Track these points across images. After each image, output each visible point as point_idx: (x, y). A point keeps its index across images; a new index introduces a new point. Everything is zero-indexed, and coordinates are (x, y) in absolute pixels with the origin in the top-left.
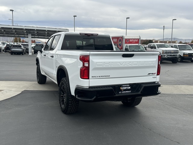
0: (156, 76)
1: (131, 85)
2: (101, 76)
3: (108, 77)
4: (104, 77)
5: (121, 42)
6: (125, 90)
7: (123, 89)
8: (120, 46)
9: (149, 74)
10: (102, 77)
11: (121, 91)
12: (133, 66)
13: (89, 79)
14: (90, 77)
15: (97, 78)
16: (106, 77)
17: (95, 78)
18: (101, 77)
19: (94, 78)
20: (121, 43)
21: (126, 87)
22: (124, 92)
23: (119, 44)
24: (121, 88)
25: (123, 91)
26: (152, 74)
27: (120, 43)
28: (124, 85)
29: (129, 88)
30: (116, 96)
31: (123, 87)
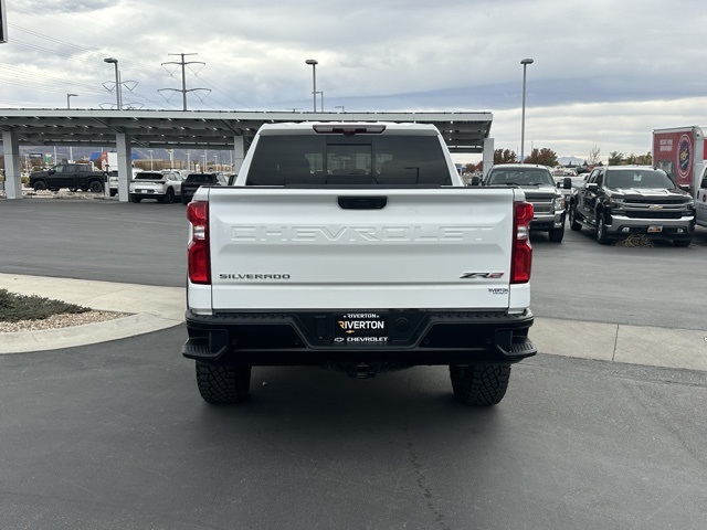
0: (507, 287)
1: (385, 315)
2: (256, 276)
3: (282, 280)
4: (268, 280)
5: (688, 152)
6: (359, 333)
7: (353, 328)
8: (685, 168)
9: (468, 276)
10: (259, 280)
11: (343, 333)
12: (386, 241)
13: (209, 282)
14: (215, 277)
15: (240, 280)
16: (273, 280)
17: (232, 280)
18: (254, 280)
19: (227, 280)
20: (688, 157)
21: (364, 319)
22: (356, 339)
23: (681, 163)
24: (344, 325)
25: (353, 335)
26: (485, 276)
27: (684, 155)
28: (355, 313)
29: (380, 325)
30: (307, 350)
31: (351, 320)
